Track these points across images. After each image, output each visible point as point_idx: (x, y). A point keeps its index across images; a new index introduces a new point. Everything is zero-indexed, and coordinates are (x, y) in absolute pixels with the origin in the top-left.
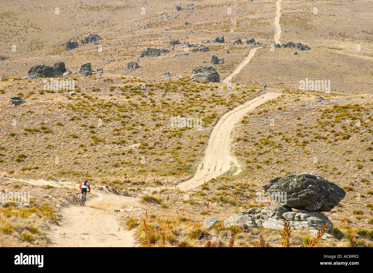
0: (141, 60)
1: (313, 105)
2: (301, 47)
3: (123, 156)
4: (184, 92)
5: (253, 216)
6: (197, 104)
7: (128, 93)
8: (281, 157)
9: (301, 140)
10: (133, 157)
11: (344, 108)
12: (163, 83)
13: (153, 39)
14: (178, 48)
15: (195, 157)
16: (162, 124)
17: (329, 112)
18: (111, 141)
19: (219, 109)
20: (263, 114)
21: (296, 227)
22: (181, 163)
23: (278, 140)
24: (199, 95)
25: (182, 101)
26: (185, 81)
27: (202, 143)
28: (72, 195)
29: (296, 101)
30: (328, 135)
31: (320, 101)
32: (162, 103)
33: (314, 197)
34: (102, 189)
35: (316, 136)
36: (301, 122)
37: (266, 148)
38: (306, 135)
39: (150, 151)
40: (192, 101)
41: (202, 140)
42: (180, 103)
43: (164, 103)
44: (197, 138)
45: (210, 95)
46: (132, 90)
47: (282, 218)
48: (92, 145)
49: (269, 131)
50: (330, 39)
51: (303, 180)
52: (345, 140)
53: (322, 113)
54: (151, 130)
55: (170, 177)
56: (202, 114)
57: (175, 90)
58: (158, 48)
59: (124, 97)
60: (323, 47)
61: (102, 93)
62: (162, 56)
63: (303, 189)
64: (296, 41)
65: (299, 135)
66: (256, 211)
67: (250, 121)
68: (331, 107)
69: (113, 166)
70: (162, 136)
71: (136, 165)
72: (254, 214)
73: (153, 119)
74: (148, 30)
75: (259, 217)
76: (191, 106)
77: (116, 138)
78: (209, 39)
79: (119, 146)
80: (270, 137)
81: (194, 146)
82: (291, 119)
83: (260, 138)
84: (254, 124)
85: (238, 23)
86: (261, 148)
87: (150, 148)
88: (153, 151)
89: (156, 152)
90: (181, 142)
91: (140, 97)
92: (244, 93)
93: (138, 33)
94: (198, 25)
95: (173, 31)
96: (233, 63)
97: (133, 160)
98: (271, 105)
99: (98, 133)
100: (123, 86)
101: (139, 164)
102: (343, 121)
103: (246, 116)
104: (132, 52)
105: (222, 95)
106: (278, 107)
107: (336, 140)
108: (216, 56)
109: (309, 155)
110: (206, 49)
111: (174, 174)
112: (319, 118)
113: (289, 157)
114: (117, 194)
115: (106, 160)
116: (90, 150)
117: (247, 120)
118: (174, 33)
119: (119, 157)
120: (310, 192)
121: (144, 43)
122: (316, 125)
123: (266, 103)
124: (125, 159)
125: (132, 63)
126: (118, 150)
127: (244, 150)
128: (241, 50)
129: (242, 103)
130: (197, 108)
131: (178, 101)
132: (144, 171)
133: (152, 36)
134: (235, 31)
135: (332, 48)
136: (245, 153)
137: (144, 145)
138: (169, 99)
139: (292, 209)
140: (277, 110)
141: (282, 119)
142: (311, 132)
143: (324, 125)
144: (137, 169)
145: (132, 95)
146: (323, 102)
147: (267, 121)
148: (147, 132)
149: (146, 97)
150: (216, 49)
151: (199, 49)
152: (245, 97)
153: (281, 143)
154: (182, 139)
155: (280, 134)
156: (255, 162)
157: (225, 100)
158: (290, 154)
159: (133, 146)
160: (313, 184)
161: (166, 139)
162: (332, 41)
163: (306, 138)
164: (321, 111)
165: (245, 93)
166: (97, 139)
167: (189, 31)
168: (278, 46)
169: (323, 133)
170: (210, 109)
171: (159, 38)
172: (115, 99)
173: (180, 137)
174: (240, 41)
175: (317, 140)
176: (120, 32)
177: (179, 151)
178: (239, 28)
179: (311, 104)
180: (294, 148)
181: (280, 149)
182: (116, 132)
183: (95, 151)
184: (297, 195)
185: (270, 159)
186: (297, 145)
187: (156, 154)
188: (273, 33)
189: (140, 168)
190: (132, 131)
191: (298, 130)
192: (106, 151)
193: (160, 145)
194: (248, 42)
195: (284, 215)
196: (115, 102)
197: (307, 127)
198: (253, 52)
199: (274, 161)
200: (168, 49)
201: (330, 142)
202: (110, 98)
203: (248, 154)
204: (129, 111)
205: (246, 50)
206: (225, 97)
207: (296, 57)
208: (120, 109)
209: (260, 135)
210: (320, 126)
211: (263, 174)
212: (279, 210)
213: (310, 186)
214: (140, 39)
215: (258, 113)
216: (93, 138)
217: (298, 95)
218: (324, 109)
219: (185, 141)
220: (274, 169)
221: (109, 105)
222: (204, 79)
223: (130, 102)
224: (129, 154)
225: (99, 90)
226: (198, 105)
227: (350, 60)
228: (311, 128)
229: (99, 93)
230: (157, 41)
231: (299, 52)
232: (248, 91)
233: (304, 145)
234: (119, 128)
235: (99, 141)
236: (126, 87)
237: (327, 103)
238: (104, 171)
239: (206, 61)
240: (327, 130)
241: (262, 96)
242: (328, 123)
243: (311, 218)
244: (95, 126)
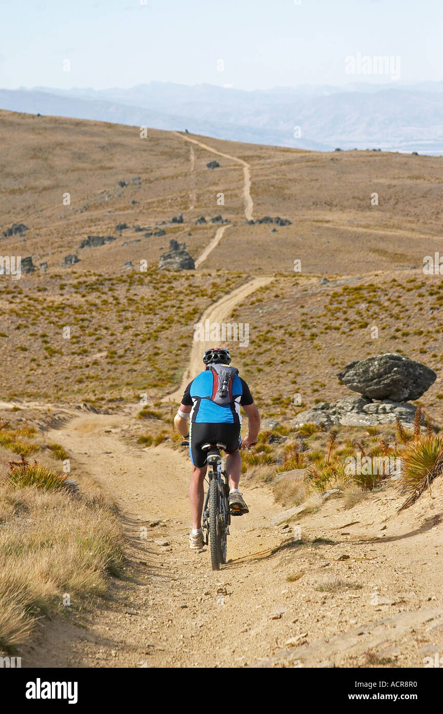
0: (81, 251)
1: (317, 288)
2: (279, 222)
3: (87, 369)
4: (153, 285)
5: (327, 411)
6: (172, 298)
7: (83, 290)
8: (285, 356)
9: (308, 333)
10: (100, 369)
11: (356, 289)
12: (125, 275)
13: (93, 224)
14: (127, 233)
15: (178, 364)
16: (131, 325)
17: (338, 296)
18: (70, 352)
19: (200, 302)
20: (257, 304)
21: (382, 421)
22: (161, 372)
23: (278, 334)
24: (173, 287)
25: (152, 296)
26: (152, 271)
27: (185, 346)
28: (49, 417)
29: (294, 285)
30: (341, 324)
31: (325, 283)
32: (128, 300)
33: (401, 383)
34: (79, 408)
35: (326, 326)
36: (305, 310)
37: (266, 346)
38: (314, 326)
39: (120, 360)
40: (164, 295)
41: (185, 341)
42: (150, 298)
43: (131, 300)
44: (178, 339)
45: (186, 285)
46: (87, 286)
47: (363, 411)
48: (46, 358)
49: (266, 325)
50: (314, 209)
51: (386, 362)
52: (363, 329)
53: (329, 297)
54: (119, 334)
55: (151, 391)
56: (180, 310)
57: (141, 282)
58: (101, 235)
59: (79, 296)
60: (306, 220)
61: (50, 293)
62: (107, 245)
63: (386, 373)
64: (273, 215)
65: (305, 326)
66: (330, 405)
67: (241, 314)
68: (340, 290)
69: (76, 382)
70: (133, 340)
71: (105, 379)
72: (328, 409)
73: (119, 320)
74: (87, 214)
75: (334, 413)
76: (164, 301)
77: (75, 348)
78: (164, 220)
79: (81, 356)
80: (269, 332)
81: (174, 350)
82: (293, 307)
83: (257, 334)
84: (247, 317)
85: (198, 198)
86: (260, 346)
87: (120, 357)
88: (123, 359)
89: (127, 361)
90: (157, 346)
91: (99, 294)
92: (228, 280)
93: (73, 219)
94: (149, 203)
95: (117, 213)
96: (197, 248)
97: (100, 372)
98: (264, 292)
99: (52, 342)
100: (75, 282)
101: (108, 378)
102: (357, 306)
103: (235, 308)
104: (69, 243)
105: (201, 284)
106: (273, 294)
107: (351, 330)
108: (175, 239)
109: (321, 351)
110: (163, 233)
111: (155, 386)
112: (327, 304)
113: (296, 354)
114: (97, 412)
115: (66, 375)
116: (44, 365)
117: (237, 313)
118: (119, 215)
119: (83, 370)
120: (395, 377)
121: (83, 231)
122: (324, 313)
123: (258, 290)
124: (91, 372)
125: (70, 256)
126: (79, 362)
127: (238, 351)
128: (205, 231)
129: (227, 293)
130: (173, 302)
131: (148, 296)
132: (116, 385)
133: (92, 221)
134: (195, 207)
135: (317, 221)
136: (240, 353)
137: (112, 353)
138: (136, 295)
139: (373, 400)
140: (273, 298)
141: (281, 309)
142: (319, 322)
143: (334, 312)
144: (107, 383)
145: (88, 293)
146: (328, 284)
147: (262, 312)
148: (114, 337)
149: (106, 293)
150: (174, 231)
151: (154, 233)
152: (229, 285)
153: (284, 338)
154: (158, 342)
155: (281, 327)
156: (255, 364)
157: (205, 290)
158: (296, 352)
159: (98, 355)
160: (398, 367)
161: (139, 344)
162: (316, 212)
163: (314, 330)
164: (328, 295)
165: (230, 280)
166: (51, 351)
167: (138, 211)
168: (252, 223)
169: (334, 322)
170: (190, 303)
171: (101, 223)
172: (68, 299)
173: (156, 340)
174: (203, 220)
175: (328, 331)
176: (51, 218)
177: (157, 357)
178: (200, 204)
179: (314, 288)
180: (300, 343)
181: (283, 345)
182: (74, 340)
183: (51, 365)
184: (380, 381)
185: (272, 359)
186: (303, 339)
187: (128, 363)
188: (242, 208)
189: (110, 383)
190: (94, 337)
191: (303, 321)
192: (65, 364)
193: (132, 352)
194: (215, 220)
195: (365, 407)
196: (68, 302)
197: (314, 316)
198: (221, 233)
199: (278, 361)
200: (114, 236)
201: (344, 333)
202: (61, 298)
203: (244, 354)
204: (88, 312)
205: (212, 231)
206: (205, 287)
207: (275, 235)
208: (76, 310)
209: (256, 330)
210: (329, 313)
211: (265, 378)
212: (359, 402)
213: (395, 369)
214: (77, 226)
215: (250, 303)
216: (46, 349)
217: (295, 278)
218: (331, 293)
219: (162, 345)
220: (278, 371)
221: (62, 307)
222: (175, 266)
223: (87, 301)
224: (95, 366)
225: (45, 290)
226: (174, 299)
227: (341, 235)
228: (319, 317)
229: (46, 293)
230: (99, 227)
231: (279, 228)
232: (233, 278)
233: (313, 339)
234: (77, 335)
235: (55, 352)
236: (80, 283)
237: (334, 285)
238: (65, 388)
239: (163, 247)
240: (338, 319)
241: (250, 283)
242: (338, 310)
243: (398, 409)
244: (47, 334)
